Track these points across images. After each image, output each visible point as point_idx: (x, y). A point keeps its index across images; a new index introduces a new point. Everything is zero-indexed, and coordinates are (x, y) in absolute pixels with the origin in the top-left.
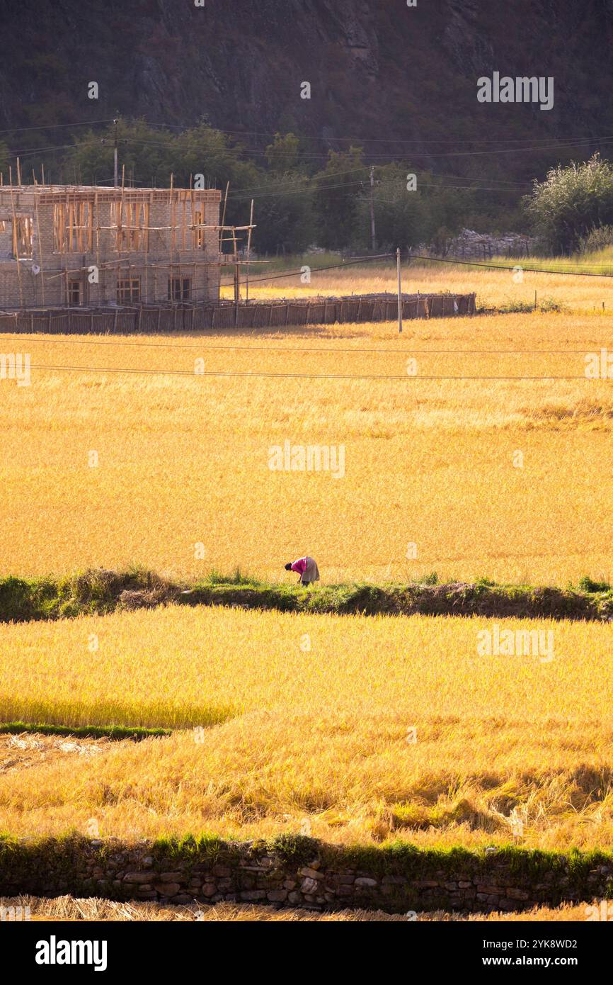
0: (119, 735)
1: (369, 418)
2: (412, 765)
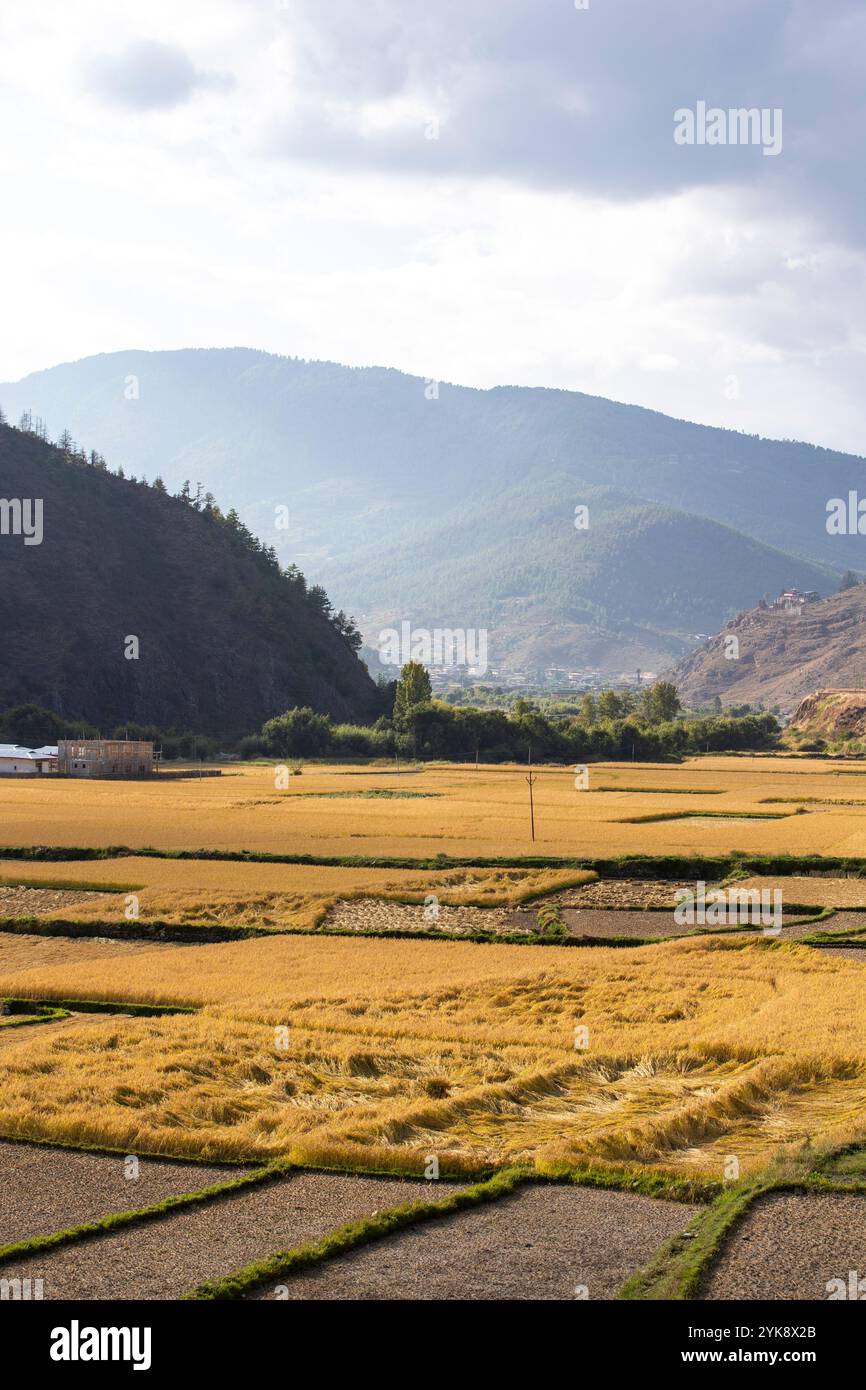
0: (115, 892)
1: (190, 805)
2: (192, 902)
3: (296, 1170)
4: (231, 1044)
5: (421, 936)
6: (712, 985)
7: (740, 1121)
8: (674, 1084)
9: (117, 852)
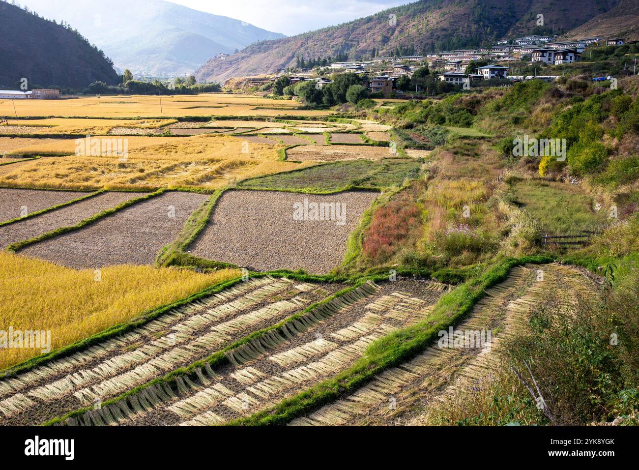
2: (73, 129)
3: (106, 192)
4: (86, 162)
5: (135, 135)
6: (209, 144)
7: (218, 175)
8: (201, 167)
9: (51, 117)
